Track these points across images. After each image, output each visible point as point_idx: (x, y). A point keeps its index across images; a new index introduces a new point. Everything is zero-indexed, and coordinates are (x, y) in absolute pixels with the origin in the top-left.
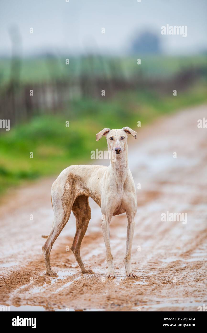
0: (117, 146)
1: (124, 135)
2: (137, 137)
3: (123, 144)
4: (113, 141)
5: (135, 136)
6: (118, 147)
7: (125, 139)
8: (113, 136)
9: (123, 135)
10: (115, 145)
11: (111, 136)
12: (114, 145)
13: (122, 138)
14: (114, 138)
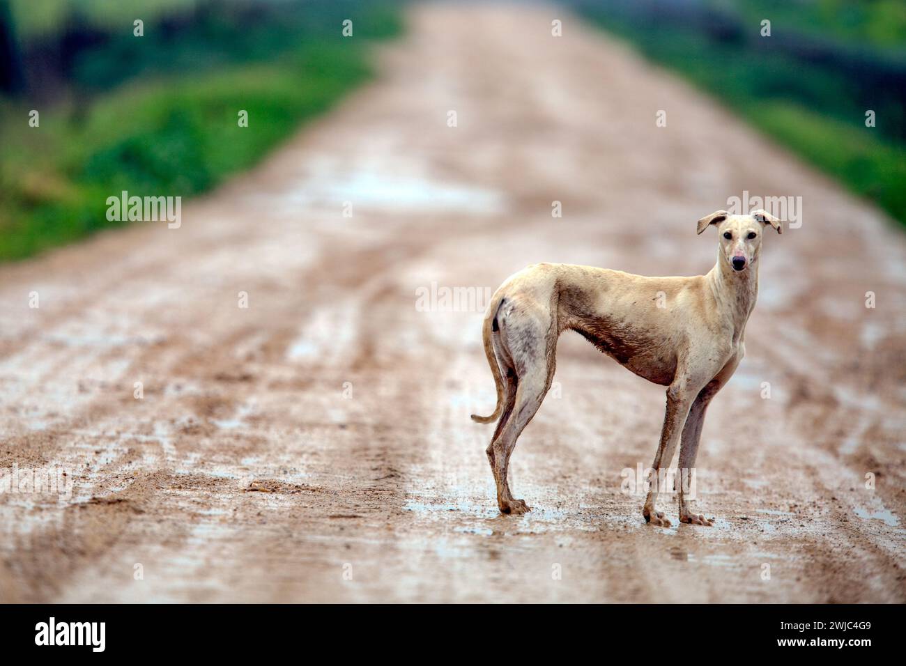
0: (739, 252)
1: (755, 228)
2: (782, 231)
3: (752, 248)
4: (731, 241)
5: (779, 229)
6: (740, 255)
7: (757, 237)
8: (731, 231)
9: (752, 230)
10: (733, 251)
11: (728, 230)
12: (732, 249)
13: (751, 236)
14: (733, 235)
